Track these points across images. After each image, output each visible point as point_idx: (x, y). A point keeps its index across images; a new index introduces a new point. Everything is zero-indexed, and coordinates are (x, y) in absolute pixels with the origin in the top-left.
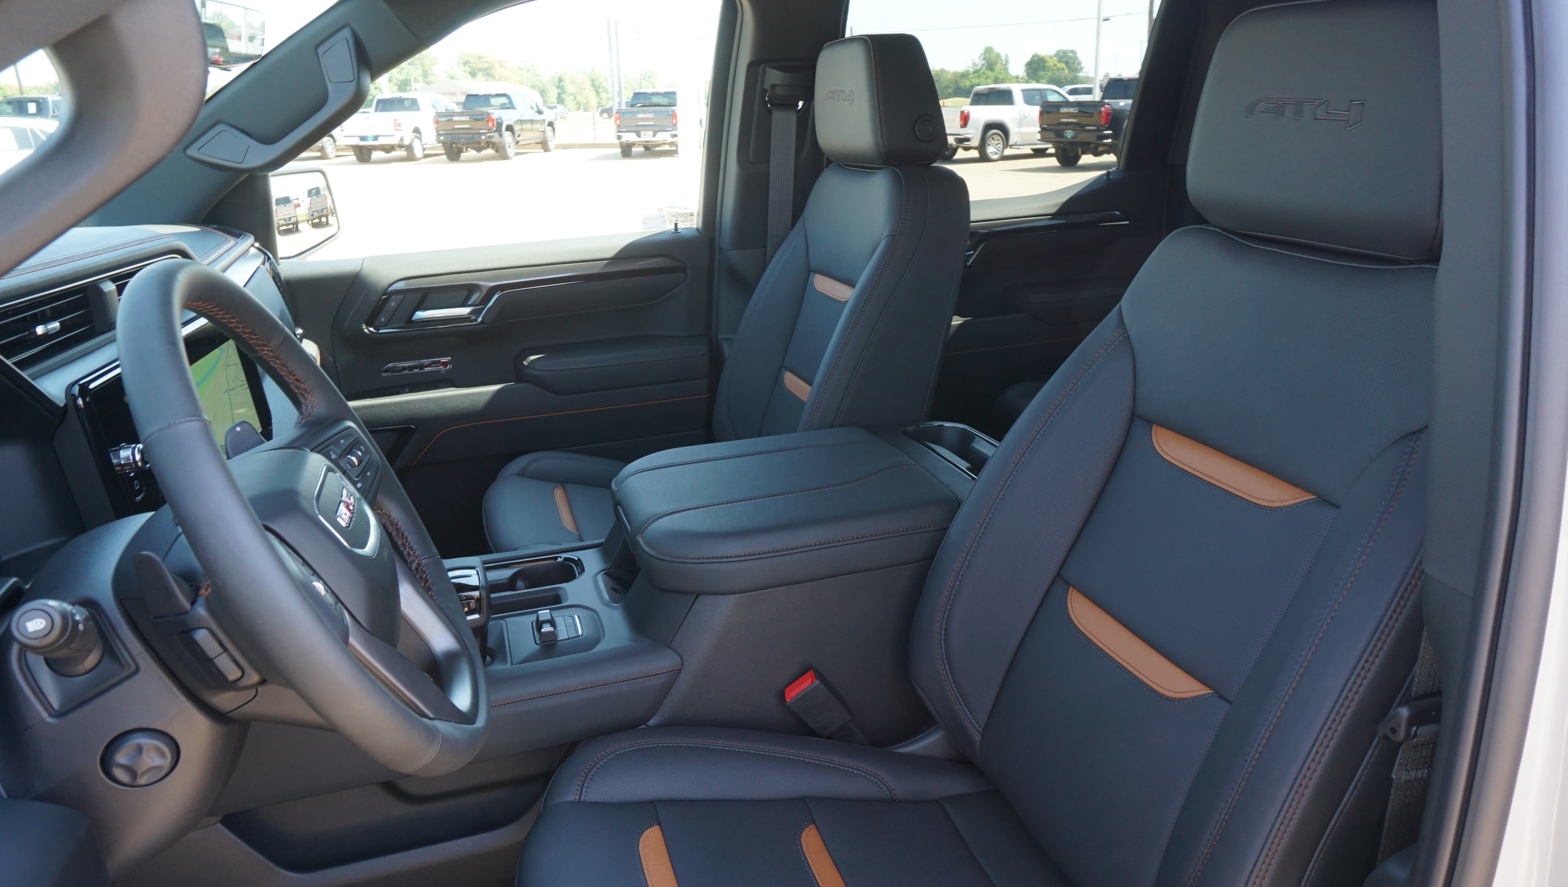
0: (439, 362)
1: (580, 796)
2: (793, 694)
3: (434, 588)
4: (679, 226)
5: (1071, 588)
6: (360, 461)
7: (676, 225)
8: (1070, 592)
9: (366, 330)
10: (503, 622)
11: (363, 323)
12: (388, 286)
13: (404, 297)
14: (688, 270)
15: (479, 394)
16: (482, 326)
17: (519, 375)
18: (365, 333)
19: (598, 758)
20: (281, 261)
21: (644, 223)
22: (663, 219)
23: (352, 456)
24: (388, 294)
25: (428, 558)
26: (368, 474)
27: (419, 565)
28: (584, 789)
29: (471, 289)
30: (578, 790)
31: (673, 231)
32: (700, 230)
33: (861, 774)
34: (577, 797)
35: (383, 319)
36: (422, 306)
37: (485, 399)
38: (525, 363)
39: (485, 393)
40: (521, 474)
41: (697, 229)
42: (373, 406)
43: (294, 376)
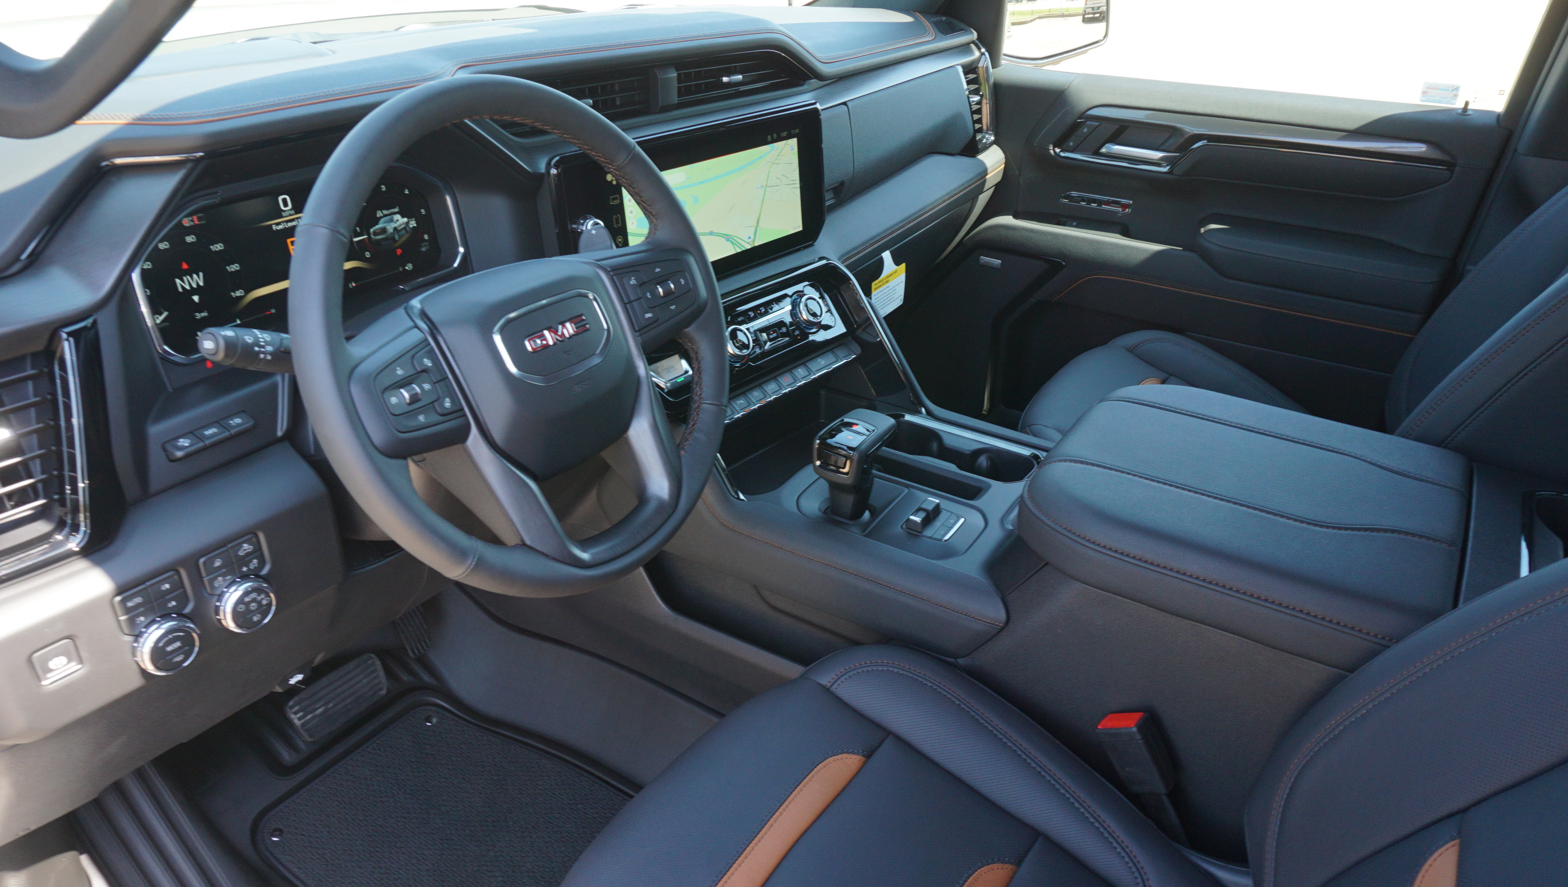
0: (1118, 203)
1: (832, 686)
2: (1107, 725)
3: (695, 434)
4: (1470, 107)
5: (1457, 841)
6: (668, 293)
7: (1467, 103)
8: (1453, 843)
9: (1052, 152)
10: (906, 490)
11: (1050, 144)
12: (1085, 109)
13: (1099, 125)
14: (1457, 168)
15: (1138, 249)
16: (1169, 176)
17: (1192, 244)
18: (1050, 154)
20: (1004, 61)
21: (1424, 93)
22: (1454, 92)
23: (661, 287)
24: (1085, 117)
25: (709, 404)
26: (673, 307)
27: (699, 406)
28: (839, 682)
29: (1173, 131)
30: (835, 677)
31: (1460, 111)
32: (1501, 117)
34: (829, 685)
35: (1071, 144)
36: (1114, 139)
37: (1142, 257)
38: (1202, 230)
39: (1145, 250)
40: (1131, 350)
41: (1499, 115)
43: (641, 197)
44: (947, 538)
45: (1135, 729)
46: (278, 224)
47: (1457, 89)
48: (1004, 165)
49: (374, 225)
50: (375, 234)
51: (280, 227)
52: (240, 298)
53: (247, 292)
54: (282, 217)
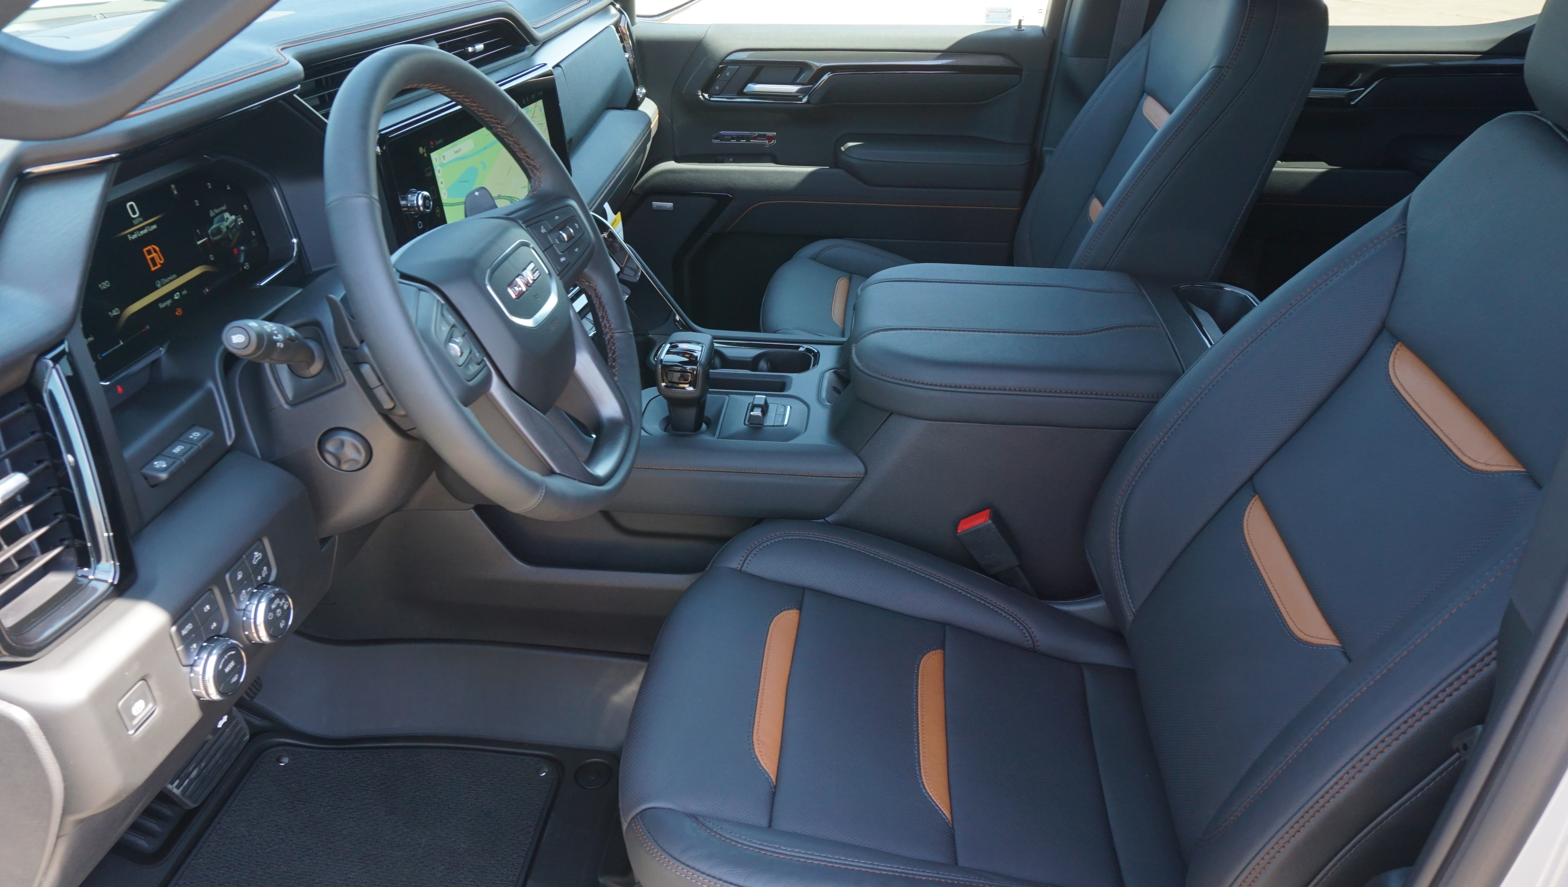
0: (764, 136)
1: (742, 567)
2: (965, 527)
3: (619, 361)
4: (1023, 24)
5: (1257, 497)
6: (570, 237)
7: (1020, 21)
8: (1254, 500)
9: (701, 97)
10: (727, 397)
11: (699, 89)
12: (725, 55)
13: (739, 69)
14: (1024, 72)
15: (793, 173)
16: (808, 105)
17: (836, 161)
18: (700, 99)
19: (767, 538)
20: (637, 20)
21: (988, 16)
22: (1008, 13)
23: (564, 232)
24: (725, 63)
25: (620, 332)
26: (576, 250)
27: (612, 337)
28: (747, 561)
29: (803, 67)
30: (741, 560)
31: (1016, 28)
32: (1045, 30)
33: (1009, 618)
34: (739, 567)
35: (717, 88)
36: (754, 78)
37: (798, 179)
38: (843, 149)
39: (799, 173)
40: (814, 258)
41: (1043, 29)
42: (697, 171)
43: (525, 153)
44: (786, 423)
45: (990, 522)
46: (132, 233)
47: (1010, 11)
48: (658, 115)
49: (211, 227)
50: (214, 235)
51: (134, 236)
52: (118, 317)
53: (123, 308)
54: (134, 226)
